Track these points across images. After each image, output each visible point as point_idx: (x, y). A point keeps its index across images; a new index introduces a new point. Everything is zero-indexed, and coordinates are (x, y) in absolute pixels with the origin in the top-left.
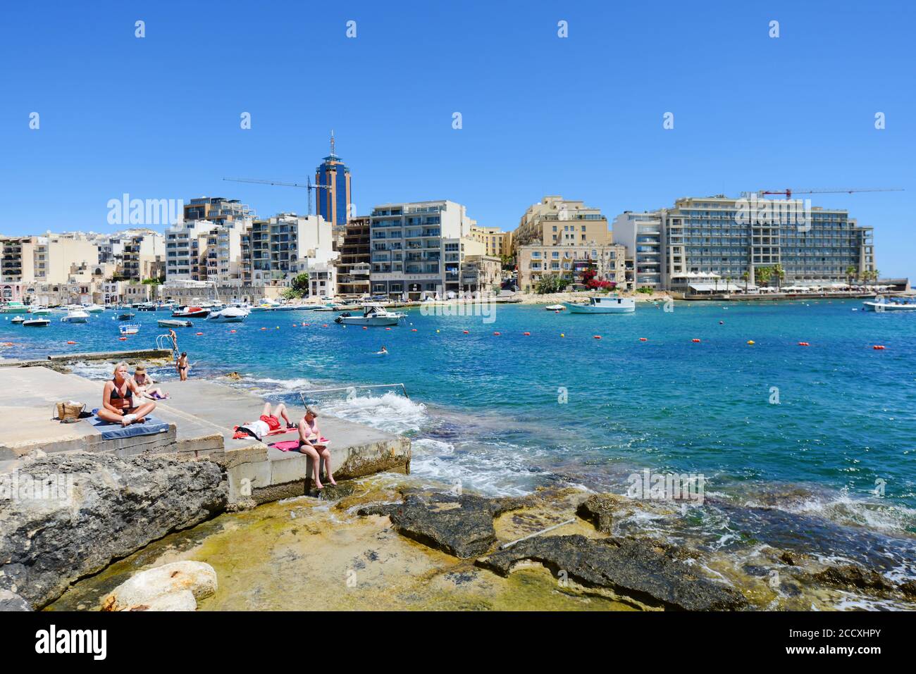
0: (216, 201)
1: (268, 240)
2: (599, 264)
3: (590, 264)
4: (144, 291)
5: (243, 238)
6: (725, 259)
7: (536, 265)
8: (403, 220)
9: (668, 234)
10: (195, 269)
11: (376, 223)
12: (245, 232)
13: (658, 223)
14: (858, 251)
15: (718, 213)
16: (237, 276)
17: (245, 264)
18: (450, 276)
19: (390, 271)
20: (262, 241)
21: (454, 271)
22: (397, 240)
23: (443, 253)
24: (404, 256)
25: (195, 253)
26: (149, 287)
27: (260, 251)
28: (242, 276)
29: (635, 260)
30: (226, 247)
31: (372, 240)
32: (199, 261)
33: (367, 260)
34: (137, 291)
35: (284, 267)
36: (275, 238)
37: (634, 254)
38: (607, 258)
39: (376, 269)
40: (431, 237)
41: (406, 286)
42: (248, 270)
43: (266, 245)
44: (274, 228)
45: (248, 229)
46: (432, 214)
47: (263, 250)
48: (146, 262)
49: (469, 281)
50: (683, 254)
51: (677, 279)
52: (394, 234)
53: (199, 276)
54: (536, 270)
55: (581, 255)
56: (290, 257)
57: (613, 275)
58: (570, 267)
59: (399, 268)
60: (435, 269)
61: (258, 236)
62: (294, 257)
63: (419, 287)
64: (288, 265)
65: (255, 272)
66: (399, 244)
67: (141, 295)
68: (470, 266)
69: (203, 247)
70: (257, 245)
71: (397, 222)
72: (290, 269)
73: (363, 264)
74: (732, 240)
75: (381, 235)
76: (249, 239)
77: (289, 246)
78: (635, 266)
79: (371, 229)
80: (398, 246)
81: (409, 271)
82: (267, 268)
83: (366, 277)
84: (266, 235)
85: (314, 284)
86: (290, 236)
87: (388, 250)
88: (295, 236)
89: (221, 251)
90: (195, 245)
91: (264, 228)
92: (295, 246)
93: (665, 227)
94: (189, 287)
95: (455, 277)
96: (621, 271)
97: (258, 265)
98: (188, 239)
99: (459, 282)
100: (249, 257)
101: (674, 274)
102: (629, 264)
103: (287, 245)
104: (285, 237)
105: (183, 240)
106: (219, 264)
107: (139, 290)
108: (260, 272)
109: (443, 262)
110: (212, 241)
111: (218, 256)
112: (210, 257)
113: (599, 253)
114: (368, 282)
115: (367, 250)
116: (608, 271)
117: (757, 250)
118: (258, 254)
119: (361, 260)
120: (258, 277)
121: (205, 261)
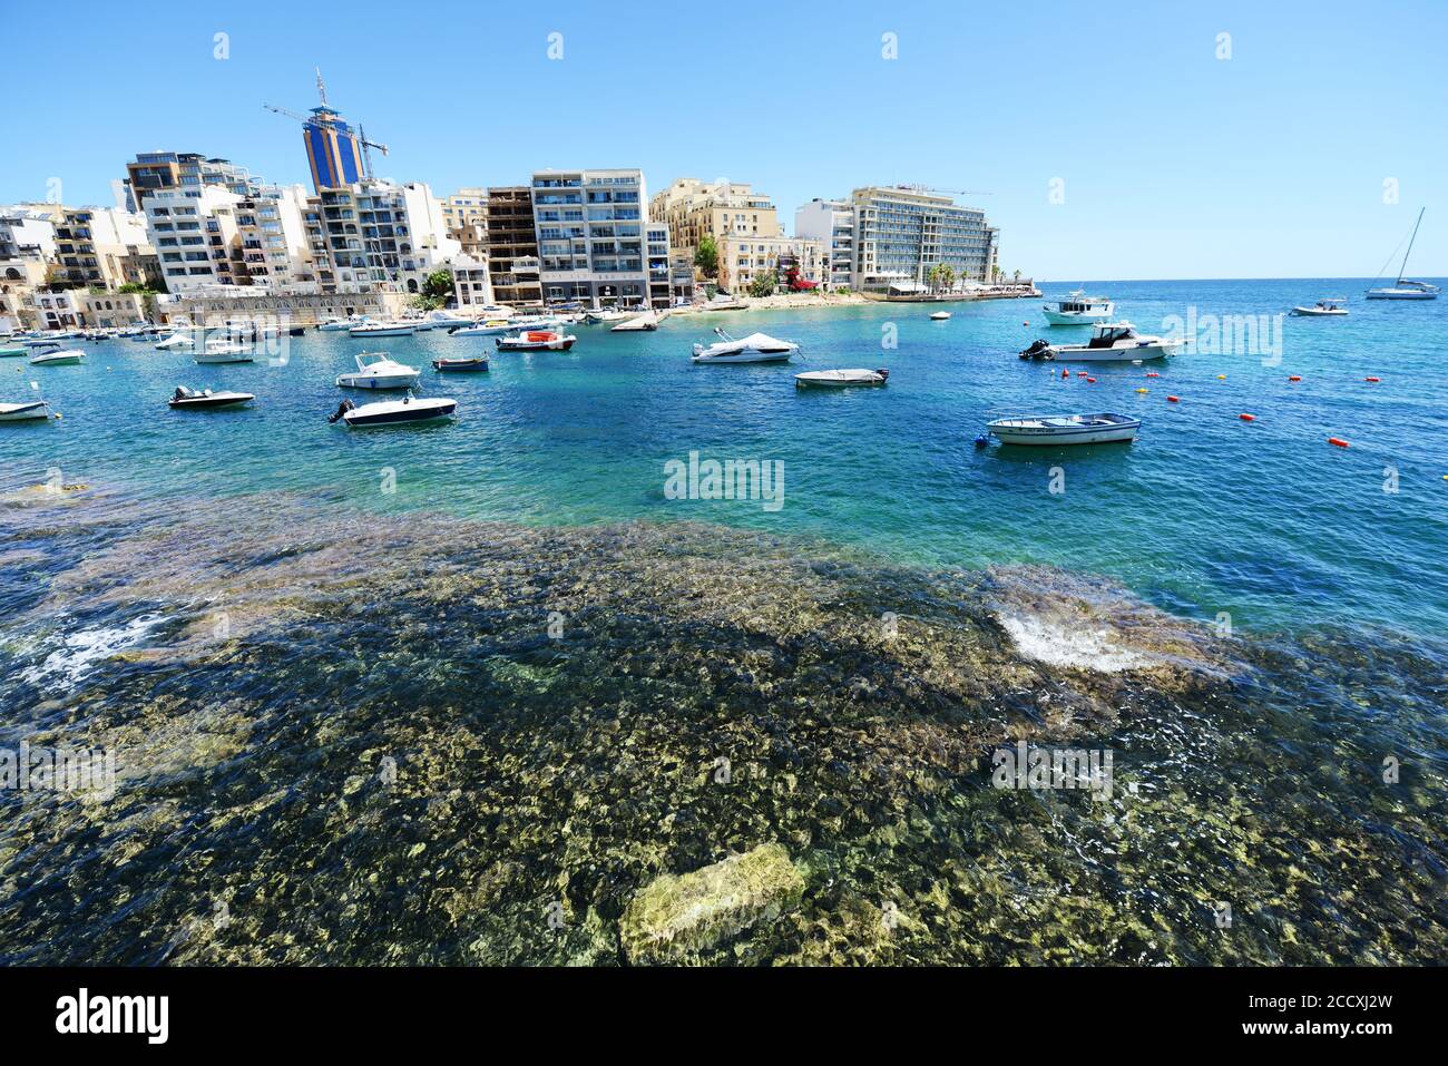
0: (185, 159)
1: (355, 219)
2: (800, 261)
3: (793, 261)
4: (130, 305)
5: (306, 216)
6: (901, 257)
7: (741, 262)
8: (584, 196)
9: (862, 227)
10: (223, 267)
11: (540, 197)
12: (305, 206)
13: (850, 214)
14: (986, 251)
15: (899, 205)
16: (306, 278)
17: (318, 258)
18: (654, 276)
19: (570, 268)
20: (345, 222)
21: (661, 269)
22: (576, 224)
23: (645, 244)
24: (589, 248)
25: (217, 241)
26: (138, 298)
27: (343, 239)
28: (317, 276)
29: (830, 257)
30: (274, 229)
31: (537, 223)
32: (228, 253)
33: (533, 252)
34: (114, 306)
35: (392, 263)
36: (365, 216)
37: (830, 250)
38: (808, 253)
39: (548, 266)
40: (625, 222)
41: (595, 289)
42: (325, 267)
43: (351, 228)
44: (360, 200)
45: (310, 202)
46: (627, 188)
47: (348, 236)
48: (110, 256)
49: (681, 282)
50: (874, 252)
51: (870, 279)
52: (570, 215)
53: (234, 278)
54: (742, 267)
55: (785, 250)
56: (398, 248)
57: (812, 274)
58: (775, 264)
59: (582, 264)
60: (635, 266)
61: (333, 212)
62: (406, 248)
63: (613, 291)
64: (396, 260)
65: (339, 272)
66: (578, 230)
67: (125, 311)
68: (681, 261)
69: (230, 230)
70: (336, 227)
71: (571, 197)
72: (401, 265)
73: (527, 258)
74: (907, 237)
75: (549, 216)
76: (318, 217)
77: (395, 230)
78: (831, 265)
79: (535, 207)
80: (576, 232)
81: (597, 268)
82: (360, 264)
83: (534, 277)
84: (349, 211)
85: (464, 287)
86: (393, 215)
87: (565, 238)
88: (399, 215)
89: (268, 237)
90: (213, 227)
91: (342, 200)
92: (404, 230)
93: (858, 220)
94: (234, 295)
95: (664, 276)
96: (819, 268)
97: (343, 260)
98: (196, 217)
99: (669, 283)
100: (325, 247)
101: (867, 274)
102: (825, 261)
103: (390, 228)
104: (383, 216)
105: (186, 218)
106: (269, 259)
107: (118, 303)
108: (348, 270)
109: (646, 256)
110: (244, 221)
111: (264, 244)
112: (248, 247)
113: (801, 247)
114: (538, 285)
115: (532, 238)
116: (808, 268)
117: (926, 247)
118: (339, 243)
119: (521, 252)
120: (346, 279)
121: (238, 253)
